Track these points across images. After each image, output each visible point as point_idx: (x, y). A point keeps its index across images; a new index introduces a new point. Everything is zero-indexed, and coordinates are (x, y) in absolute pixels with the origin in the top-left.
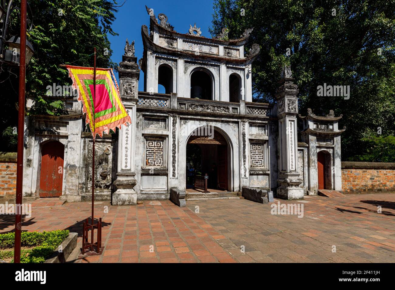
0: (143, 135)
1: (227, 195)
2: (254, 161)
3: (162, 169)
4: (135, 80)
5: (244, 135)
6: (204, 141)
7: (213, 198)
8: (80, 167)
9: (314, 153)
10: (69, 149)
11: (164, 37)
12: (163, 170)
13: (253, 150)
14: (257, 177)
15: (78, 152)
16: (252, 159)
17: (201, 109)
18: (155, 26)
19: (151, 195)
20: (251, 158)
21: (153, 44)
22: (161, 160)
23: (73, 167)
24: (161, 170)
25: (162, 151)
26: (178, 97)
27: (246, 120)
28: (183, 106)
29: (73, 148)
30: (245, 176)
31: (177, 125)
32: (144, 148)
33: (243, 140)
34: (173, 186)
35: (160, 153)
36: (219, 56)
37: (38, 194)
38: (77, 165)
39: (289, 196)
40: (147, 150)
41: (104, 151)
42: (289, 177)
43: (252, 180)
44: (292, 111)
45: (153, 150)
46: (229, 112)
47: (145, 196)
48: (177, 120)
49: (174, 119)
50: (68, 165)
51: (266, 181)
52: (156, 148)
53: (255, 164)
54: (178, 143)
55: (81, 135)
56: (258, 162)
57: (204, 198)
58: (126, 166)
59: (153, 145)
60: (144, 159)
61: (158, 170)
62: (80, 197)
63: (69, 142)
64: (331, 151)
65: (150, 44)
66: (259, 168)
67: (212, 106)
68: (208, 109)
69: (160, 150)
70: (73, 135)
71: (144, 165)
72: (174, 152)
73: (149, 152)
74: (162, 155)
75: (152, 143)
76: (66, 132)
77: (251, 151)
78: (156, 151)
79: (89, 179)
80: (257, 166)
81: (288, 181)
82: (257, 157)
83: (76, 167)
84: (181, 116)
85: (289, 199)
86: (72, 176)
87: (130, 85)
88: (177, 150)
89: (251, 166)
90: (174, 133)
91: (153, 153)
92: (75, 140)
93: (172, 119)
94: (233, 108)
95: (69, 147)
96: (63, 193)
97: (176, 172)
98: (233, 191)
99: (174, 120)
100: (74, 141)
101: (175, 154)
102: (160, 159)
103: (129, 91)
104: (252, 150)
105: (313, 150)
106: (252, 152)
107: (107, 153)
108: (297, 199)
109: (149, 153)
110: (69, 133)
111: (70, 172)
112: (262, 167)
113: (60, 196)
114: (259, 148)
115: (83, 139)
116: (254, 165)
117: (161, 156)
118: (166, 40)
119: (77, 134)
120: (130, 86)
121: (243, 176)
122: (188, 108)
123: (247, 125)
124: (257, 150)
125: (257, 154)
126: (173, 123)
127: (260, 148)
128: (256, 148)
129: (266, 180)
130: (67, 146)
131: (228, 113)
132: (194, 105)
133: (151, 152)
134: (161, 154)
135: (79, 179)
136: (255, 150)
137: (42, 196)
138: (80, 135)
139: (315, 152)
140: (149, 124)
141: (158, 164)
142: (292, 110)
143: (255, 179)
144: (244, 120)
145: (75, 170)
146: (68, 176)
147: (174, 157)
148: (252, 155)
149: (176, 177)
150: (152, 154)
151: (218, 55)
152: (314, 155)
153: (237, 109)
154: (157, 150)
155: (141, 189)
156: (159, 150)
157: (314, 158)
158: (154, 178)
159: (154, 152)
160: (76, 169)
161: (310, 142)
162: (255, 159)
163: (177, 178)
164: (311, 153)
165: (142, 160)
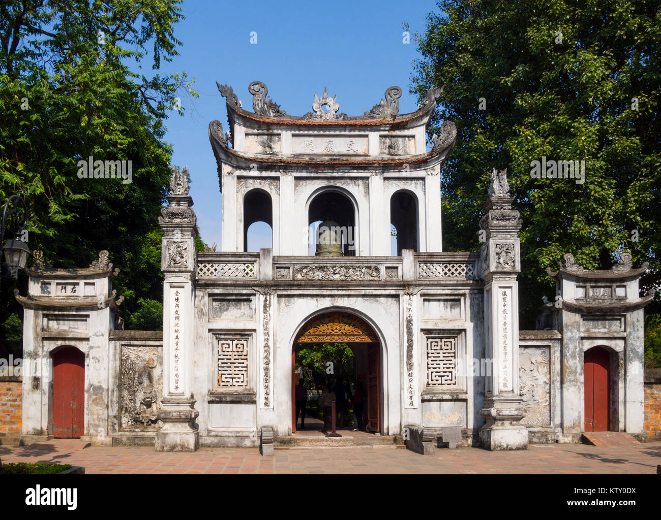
0: (210, 330)
1: (372, 442)
2: (434, 374)
3: (246, 392)
4: (187, 237)
5: (409, 322)
6: (329, 337)
7: (343, 446)
8: (108, 390)
9: (574, 353)
10: (92, 360)
11: (255, 135)
12: (247, 394)
13: (433, 351)
14: (440, 407)
15: (105, 365)
16: (432, 370)
17: (320, 274)
18: (236, 116)
19: (226, 439)
20: (429, 368)
21: (230, 155)
22: (245, 376)
23: (98, 389)
24: (244, 394)
25: (247, 359)
26: (274, 257)
27: (415, 290)
28: (283, 272)
29: (97, 359)
30: (411, 404)
31: (273, 310)
32: (213, 354)
33: (407, 332)
34: (265, 424)
35: (243, 363)
36: (368, 158)
37: (51, 432)
38: (105, 387)
39: (492, 443)
40: (219, 359)
41: (145, 363)
42: (497, 405)
43: (428, 413)
44: (508, 268)
45: (229, 357)
46: (379, 277)
47: (215, 440)
48: (272, 301)
49: (266, 298)
50: (91, 385)
51: (460, 415)
52: (236, 353)
53: (437, 380)
54: (274, 344)
55: (109, 336)
56: (444, 376)
57: (326, 446)
58: (177, 388)
59: (230, 349)
60: (213, 374)
61: (239, 394)
62: (111, 439)
63: (91, 348)
64: (618, 346)
65: (225, 154)
66: (445, 387)
67: (341, 267)
68: (334, 274)
69: (243, 357)
70: (97, 336)
71: (213, 385)
72: (267, 362)
73: (223, 361)
74: (247, 367)
75: (227, 346)
76: (86, 332)
77: (428, 353)
78: (235, 359)
79: (124, 409)
80: (441, 384)
81: (493, 412)
82: (442, 366)
83: (103, 389)
84: (280, 293)
85: (492, 449)
86: (97, 405)
87: (179, 247)
88: (271, 357)
89: (428, 384)
90: (266, 324)
91: (231, 363)
92: (99, 344)
93: (262, 298)
94: (387, 268)
95: (91, 356)
96: (85, 432)
97: (271, 397)
98: (388, 434)
99: (266, 300)
100: (98, 347)
101: (268, 364)
102: (243, 374)
103: (178, 259)
104: (430, 351)
105: (571, 346)
106: (430, 355)
107: (151, 366)
108: (511, 449)
109: (222, 363)
110: (90, 334)
111: (94, 397)
112: (452, 387)
113: (82, 437)
114: (446, 348)
115: (113, 342)
116: (434, 382)
117: (245, 369)
118: (261, 138)
119: (103, 335)
120: (179, 249)
121: (407, 405)
122: (293, 276)
123: (417, 300)
124: (441, 352)
125: (441, 358)
126: (265, 306)
127: (449, 347)
128: (439, 347)
129: (460, 412)
130: (88, 355)
131: (376, 279)
132: (306, 267)
133: (225, 361)
134: (245, 365)
135: (108, 409)
136: (438, 351)
137: (56, 436)
138: (107, 336)
139: (578, 350)
140: (221, 310)
141: (240, 384)
142: (506, 266)
143: (434, 411)
144: (411, 290)
145: (101, 394)
146: (91, 405)
147: (267, 369)
148: (430, 362)
149: (271, 407)
150: (229, 365)
151: (367, 155)
152: (573, 357)
153: (397, 268)
154: (237, 357)
155: (210, 428)
156: (240, 357)
157: (576, 364)
158: (231, 408)
159: (232, 361)
160: (104, 393)
161: (565, 330)
162: (437, 370)
163: (273, 409)
164: (568, 354)
165: (209, 376)
